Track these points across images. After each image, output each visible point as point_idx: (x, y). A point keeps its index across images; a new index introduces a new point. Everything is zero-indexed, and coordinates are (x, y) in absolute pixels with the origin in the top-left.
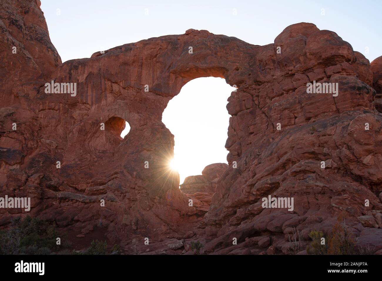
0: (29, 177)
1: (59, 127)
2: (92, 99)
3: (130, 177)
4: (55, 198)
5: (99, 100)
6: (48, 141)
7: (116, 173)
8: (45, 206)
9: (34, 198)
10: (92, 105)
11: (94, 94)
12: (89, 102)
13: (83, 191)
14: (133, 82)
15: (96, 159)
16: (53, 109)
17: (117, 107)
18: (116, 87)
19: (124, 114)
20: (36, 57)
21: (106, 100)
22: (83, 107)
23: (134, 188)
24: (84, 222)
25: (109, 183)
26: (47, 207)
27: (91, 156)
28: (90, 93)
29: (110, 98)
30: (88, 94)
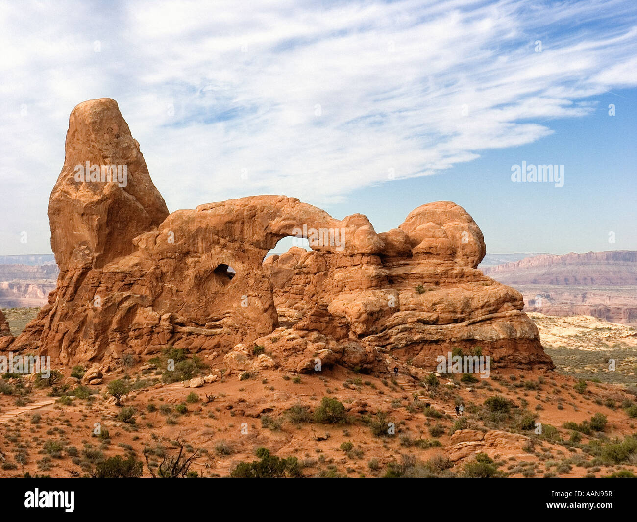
0: (161, 316)
1: (176, 273)
2: (202, 249)
3: (241, 317)
4: (184, 333)
5: (208, 250)
6: (170, 286)
7: (228, 313)
8: (177, 339)
9: (168, 333)
10: (203, 253)
11: (204, 246)
12: (200, 251)
13: (204, 325)
14: (236, 237)
15: (210, 300)
16: (171, 258)
17: (224, 256)
18: (222, 241)
19: (230, 262)
20: (146, 206)
21: (215, 250)
22: (195, 255)
23: (245, 325)
24: (210, 350)
25: (225, 319)
26: (179, 339)
27: (206, 297)
28: (200, 244)
29: (218, 249)
30: (199, 245)
